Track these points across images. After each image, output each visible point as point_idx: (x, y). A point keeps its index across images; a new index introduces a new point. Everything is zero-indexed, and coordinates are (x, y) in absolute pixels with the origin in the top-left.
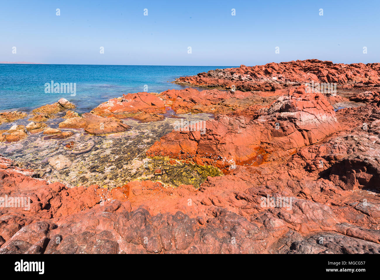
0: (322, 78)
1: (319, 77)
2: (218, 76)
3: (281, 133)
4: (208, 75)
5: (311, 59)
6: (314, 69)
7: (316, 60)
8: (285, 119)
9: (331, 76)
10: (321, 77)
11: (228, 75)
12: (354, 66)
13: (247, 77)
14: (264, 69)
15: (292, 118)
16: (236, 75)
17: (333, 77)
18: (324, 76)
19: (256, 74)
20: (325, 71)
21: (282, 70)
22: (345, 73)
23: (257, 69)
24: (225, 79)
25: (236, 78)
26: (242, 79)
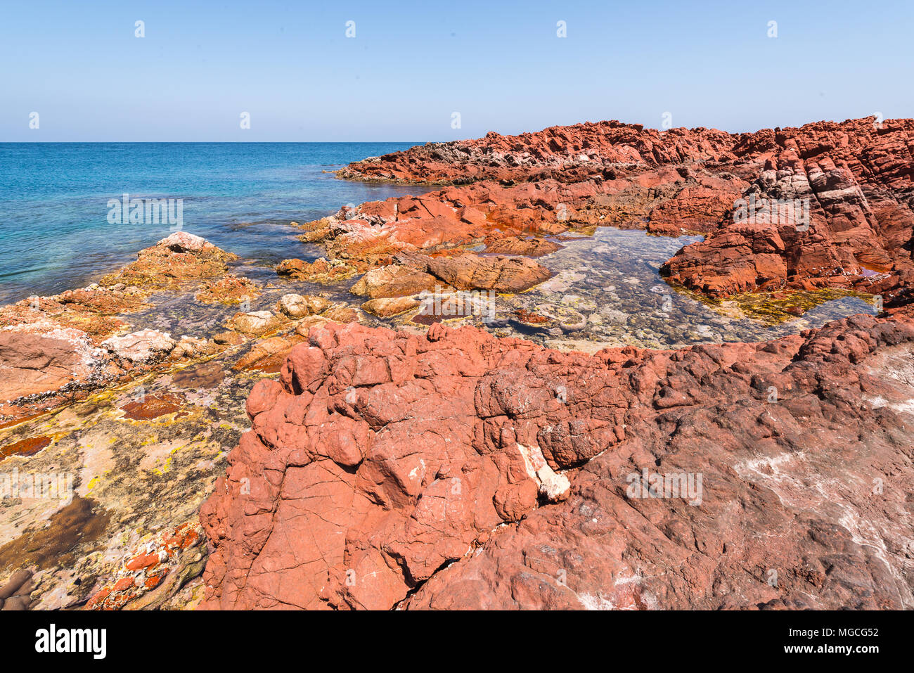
0: (647, 155)
1: (641, 153)
2: (456, 159)
3: (848, 223)
4: (431, 157)
5: (608, 120)
6: (628, 138)
7: (617, 121)
8: (840, 201)
9: (659, 150)
10: (645, 153)
11: (477, 155)
12: (675, 133)
13: (524, 158)
14: (547, 140)
15: (854, 197)
16: (497, 154)
17: (662, 152)
18: (649, 152)
19: (540, 150)
20: (649, 141)
21: (579, 141)
22: (674, 144)
23: (535, 140)
24: (476, 164)
25: (499, 160)
26: (517, 162)
